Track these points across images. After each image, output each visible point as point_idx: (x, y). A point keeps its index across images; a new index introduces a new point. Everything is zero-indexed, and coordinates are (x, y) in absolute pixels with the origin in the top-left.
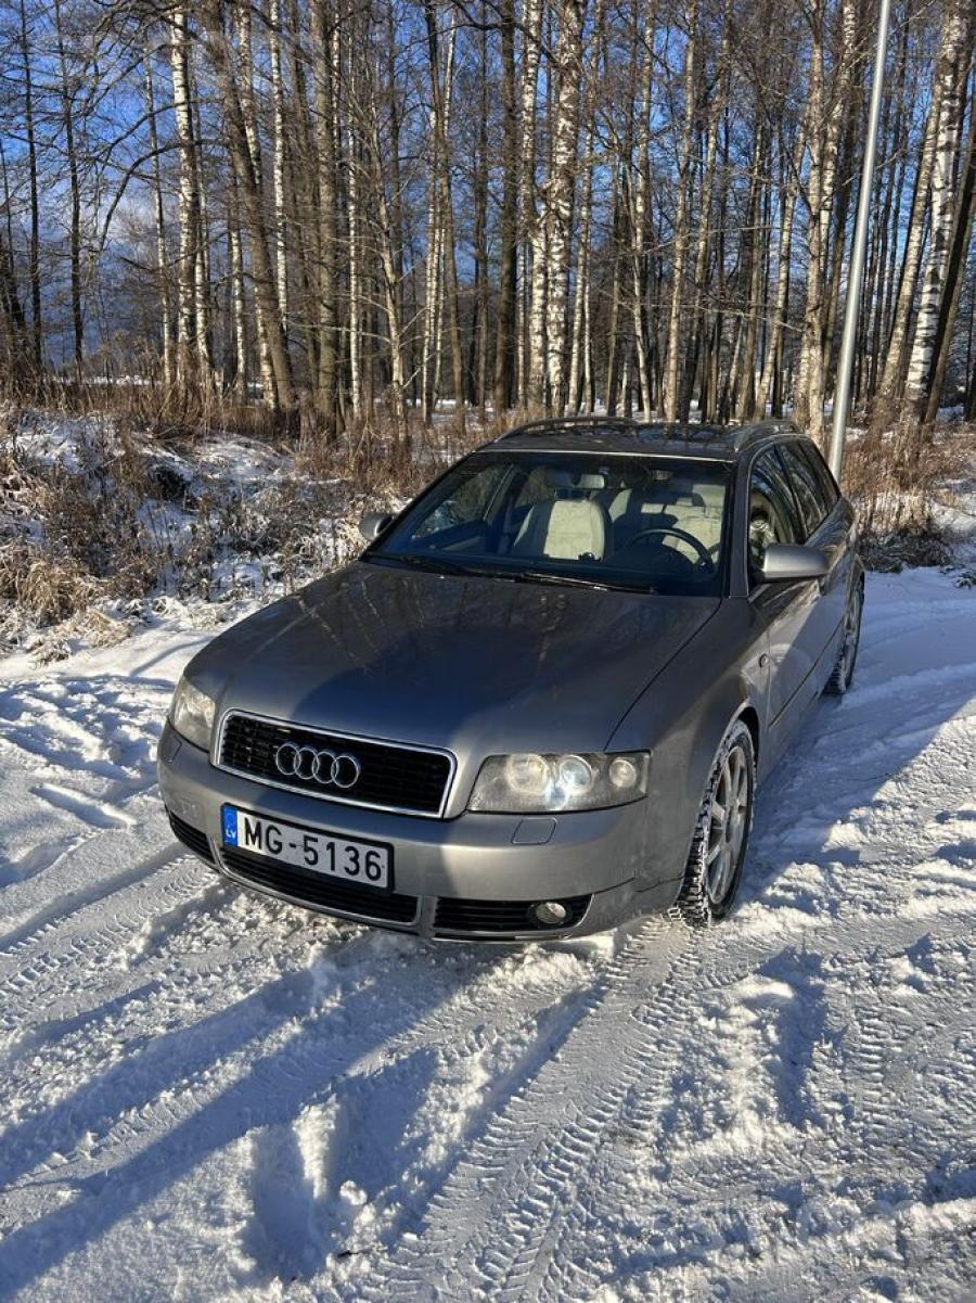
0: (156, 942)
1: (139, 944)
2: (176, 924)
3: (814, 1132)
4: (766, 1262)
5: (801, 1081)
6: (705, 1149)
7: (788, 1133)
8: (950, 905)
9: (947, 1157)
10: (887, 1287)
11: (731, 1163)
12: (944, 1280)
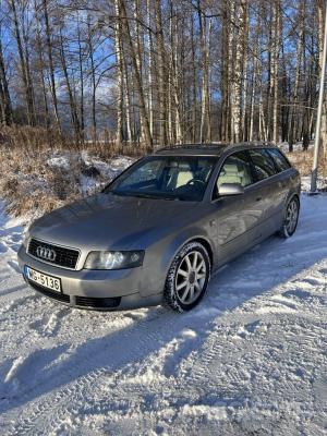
0: (14, 307)
1: (8, 307)
2: (22, 302)
3: (172, 378)
4: (127, 417)
5: (179, 362)
6: (132, 381)
7: (162, 378)
8: (275, 310)
9: (211, 392)
10: (159, 430)
11: (138, 386)
12: (180, 430)
